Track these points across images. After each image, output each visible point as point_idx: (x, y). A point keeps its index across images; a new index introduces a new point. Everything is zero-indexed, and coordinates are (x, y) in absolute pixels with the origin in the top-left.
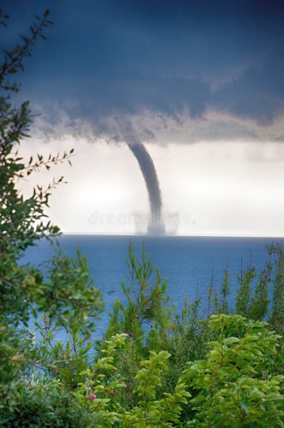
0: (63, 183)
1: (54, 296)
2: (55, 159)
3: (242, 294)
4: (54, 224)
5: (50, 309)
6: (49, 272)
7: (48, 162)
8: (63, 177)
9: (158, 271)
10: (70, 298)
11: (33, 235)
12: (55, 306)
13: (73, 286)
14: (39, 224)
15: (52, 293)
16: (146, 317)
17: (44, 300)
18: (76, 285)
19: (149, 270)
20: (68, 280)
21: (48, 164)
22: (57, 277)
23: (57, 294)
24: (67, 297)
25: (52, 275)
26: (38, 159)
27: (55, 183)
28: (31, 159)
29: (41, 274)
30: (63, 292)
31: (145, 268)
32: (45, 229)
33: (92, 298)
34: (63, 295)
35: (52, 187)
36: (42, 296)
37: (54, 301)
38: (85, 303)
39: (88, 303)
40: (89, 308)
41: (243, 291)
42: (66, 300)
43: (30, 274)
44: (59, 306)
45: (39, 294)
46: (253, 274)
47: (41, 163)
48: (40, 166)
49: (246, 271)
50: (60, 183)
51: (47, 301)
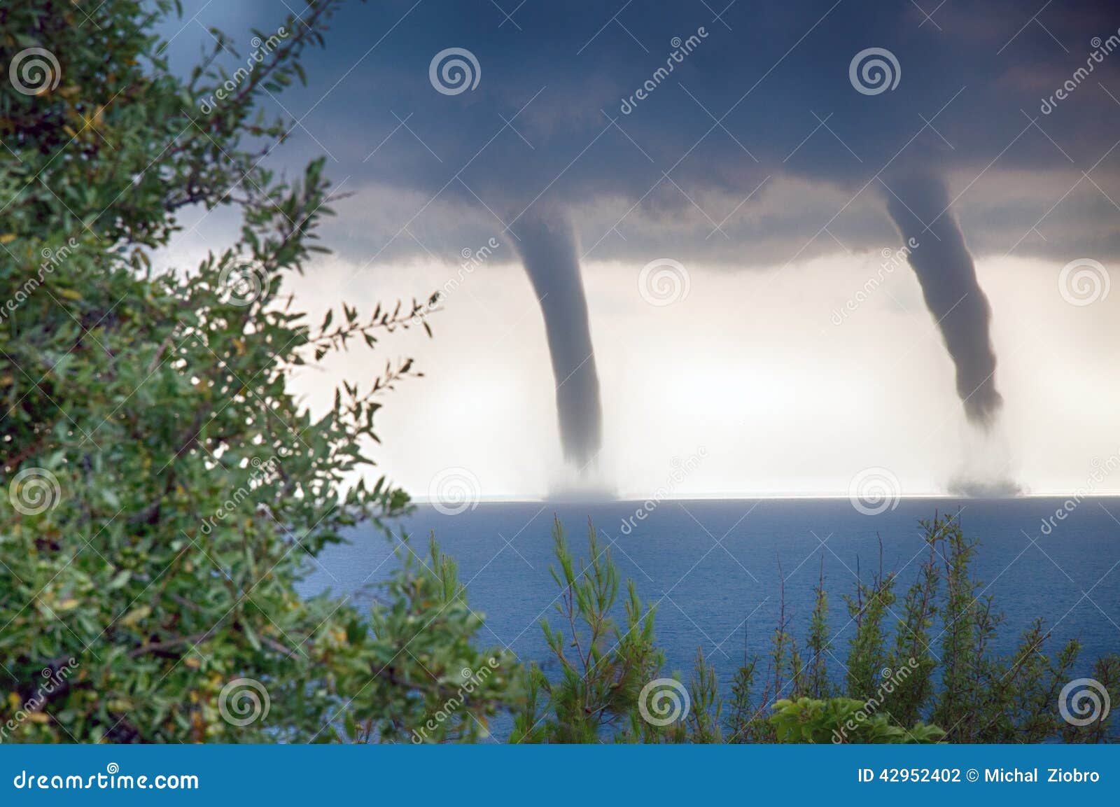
0: (413, 375)
1: (396, 678)
2: (388, 320)
3: (862, 646)
4: (393, 484)
5: (386, 712)
6: (382, 612)
7: (371, 325)
8: (411, 360)
9: (630, 590)
10: (441, 681)
11: (338, 513)
12: (401, 703)
13: (448, 648)
14: (355, 485)
15: (391, 670)
16: (609, 707)
17: (370, 689)
18: (456, 647)
19: (611, 587)
20: (436, 633)
21: (369, 332)
22: (402, 628)
23: (406, 670)
24: (431, 679)
25: (392, 621)
26: (344, 317)
27: (390, 376)
28: (329, 317)
29: (362, 618)
30: (420, 665)
31: (599, 582)
32: (369, 498)
33: (499, 680)
34: (421, 673)
35: (384, 386)
36: (366, 679)
37: (399, 690)
38: (482, 696)
39: (489, 694)
40: (491, 707)
41: (867, 639)
42: (430, 688)
43: (333, 619)
44: (410, 703)
45: (360, 673)
46: (889, 595)
47: (352, 328)
48: (351, 336)
49: (870, 588)
50: (403, 375)
51: (380, 692)
